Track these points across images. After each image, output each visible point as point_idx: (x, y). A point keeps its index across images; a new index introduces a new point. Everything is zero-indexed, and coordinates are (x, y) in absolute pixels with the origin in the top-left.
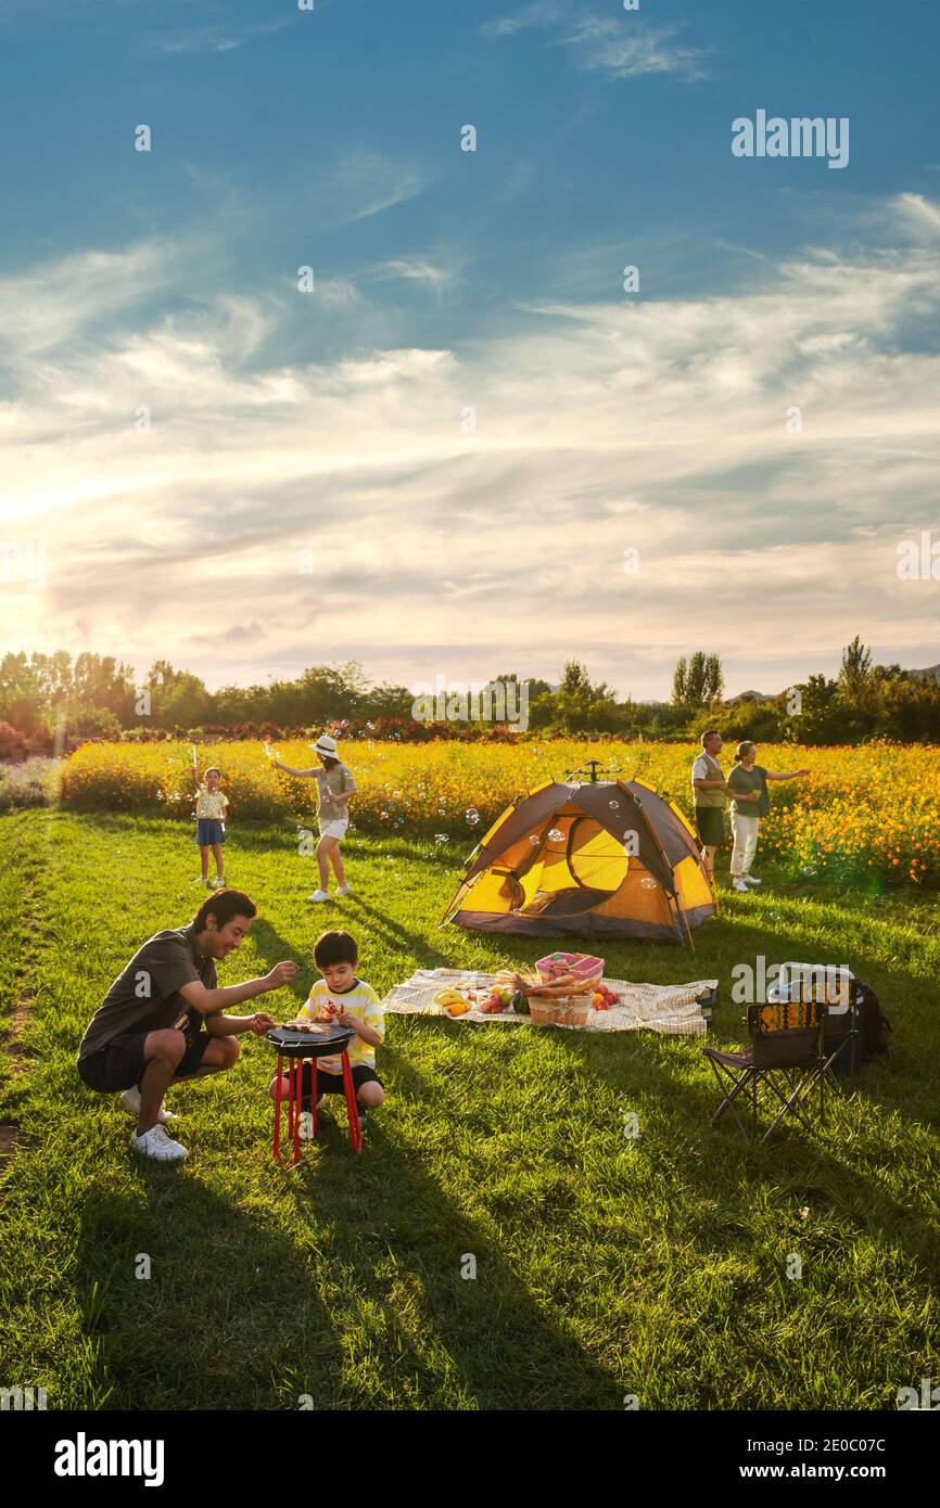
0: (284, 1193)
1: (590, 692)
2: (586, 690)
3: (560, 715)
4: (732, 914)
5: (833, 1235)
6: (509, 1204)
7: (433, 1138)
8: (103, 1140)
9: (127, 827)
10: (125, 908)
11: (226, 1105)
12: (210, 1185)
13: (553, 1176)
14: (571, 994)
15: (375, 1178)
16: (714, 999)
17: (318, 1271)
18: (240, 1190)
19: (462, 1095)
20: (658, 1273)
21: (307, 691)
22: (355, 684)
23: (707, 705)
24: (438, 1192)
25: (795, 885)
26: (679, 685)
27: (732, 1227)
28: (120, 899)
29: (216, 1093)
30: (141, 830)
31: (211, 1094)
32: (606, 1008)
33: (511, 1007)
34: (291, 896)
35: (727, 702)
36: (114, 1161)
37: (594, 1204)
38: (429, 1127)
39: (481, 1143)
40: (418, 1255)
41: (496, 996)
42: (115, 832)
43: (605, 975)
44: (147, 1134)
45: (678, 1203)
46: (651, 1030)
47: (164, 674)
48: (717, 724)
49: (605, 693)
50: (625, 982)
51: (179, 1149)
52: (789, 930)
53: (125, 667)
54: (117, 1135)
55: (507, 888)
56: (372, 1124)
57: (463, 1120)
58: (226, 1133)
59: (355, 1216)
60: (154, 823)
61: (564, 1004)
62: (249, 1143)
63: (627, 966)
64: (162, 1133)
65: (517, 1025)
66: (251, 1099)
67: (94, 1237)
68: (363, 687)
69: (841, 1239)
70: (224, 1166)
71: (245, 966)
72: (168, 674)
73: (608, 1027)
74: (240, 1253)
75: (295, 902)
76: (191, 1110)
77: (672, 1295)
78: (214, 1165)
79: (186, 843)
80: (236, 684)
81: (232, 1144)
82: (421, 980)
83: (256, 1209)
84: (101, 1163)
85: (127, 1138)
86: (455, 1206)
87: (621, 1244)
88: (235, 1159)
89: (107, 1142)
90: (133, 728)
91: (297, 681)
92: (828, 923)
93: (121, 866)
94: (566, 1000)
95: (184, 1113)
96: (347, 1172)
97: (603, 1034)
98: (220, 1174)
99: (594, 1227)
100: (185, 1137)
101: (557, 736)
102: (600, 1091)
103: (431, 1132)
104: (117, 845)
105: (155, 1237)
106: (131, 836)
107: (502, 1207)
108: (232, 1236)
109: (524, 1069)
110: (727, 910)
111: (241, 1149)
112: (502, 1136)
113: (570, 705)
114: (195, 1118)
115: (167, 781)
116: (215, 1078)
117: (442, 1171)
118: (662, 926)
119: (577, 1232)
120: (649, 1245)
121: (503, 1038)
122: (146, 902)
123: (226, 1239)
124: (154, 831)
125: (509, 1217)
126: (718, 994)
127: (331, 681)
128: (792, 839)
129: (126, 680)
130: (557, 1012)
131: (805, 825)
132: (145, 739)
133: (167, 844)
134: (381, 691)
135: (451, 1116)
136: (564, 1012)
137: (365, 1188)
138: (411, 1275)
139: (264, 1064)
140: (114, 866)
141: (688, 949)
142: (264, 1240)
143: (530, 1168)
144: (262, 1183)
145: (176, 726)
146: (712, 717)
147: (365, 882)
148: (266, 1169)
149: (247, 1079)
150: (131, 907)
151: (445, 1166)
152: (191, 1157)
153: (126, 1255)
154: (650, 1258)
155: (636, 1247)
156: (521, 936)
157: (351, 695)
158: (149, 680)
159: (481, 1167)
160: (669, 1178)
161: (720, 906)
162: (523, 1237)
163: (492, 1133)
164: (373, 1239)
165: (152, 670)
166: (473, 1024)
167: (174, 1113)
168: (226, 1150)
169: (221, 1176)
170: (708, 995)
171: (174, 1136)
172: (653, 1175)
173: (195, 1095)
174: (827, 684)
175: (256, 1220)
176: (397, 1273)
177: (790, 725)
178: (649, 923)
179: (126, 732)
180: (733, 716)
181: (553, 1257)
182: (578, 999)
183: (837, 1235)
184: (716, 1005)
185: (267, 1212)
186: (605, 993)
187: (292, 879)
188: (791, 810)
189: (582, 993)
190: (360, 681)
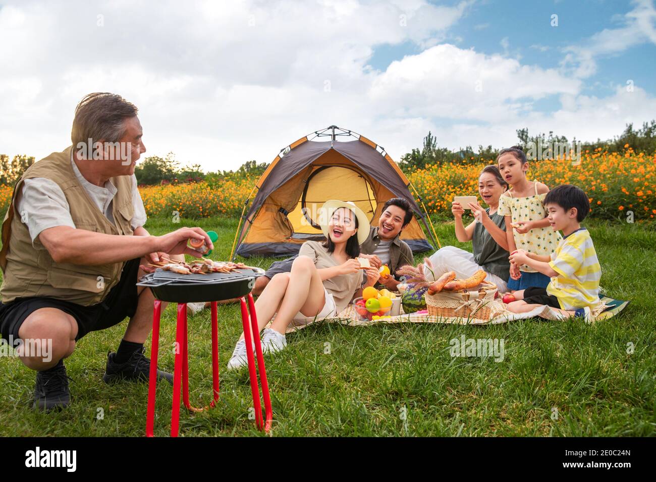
190: (175, 163)
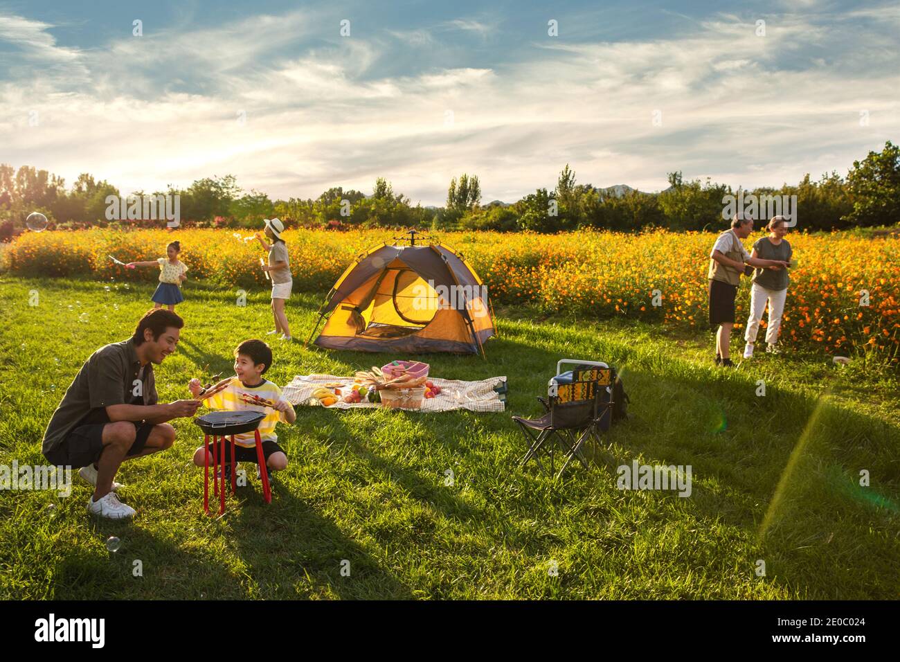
0: (216, 536)
1: (393, 200)
2: (390, 198)
3: (374, 213)
4: (506, 336)
5: (616, 537)
6: (388, 532)
7: (324, 490)
8: (65, 507)
9: (66, 287)
10: (68, 341)
11: (162, 475)
12: (156, 535)
13: (417, 510)
14: (410, 388)
15: (285, 520)
16: (506, 388)
17: (250, 591)
18: (181, 536)
19: (341, 458)
20: (503, 572)
21: (196, 195)
22: (230, 191)
23: (470, 208)
24: (334, 528)
25: (543, 317)
26: (452, 196)
27: (549, 536)
28: (64, 335)
29: (154, 467)
30: (78, 289)
31: (150, 468)
32: (433, 397)
33: (367, 398)
34: (197, 330)
35: (484, 206)
36: (75, 522)
37: (449, 527)
38: (321, 482)
39: (360, 490)
40: (326, 574)
41: (357, 391)
42: (57, 291)
43: (429, 376)
44: (102, 500)
45: (509, 523)
46: (467, 410)
47: (88, 183)
48: (478, 221)
49: (402, 201)
50: (443, 380)
51: (129, 510)
52: (546, 344)
53: (57, 179)
54: (75, 503)
55: (353, 319)
56: (277, 483)
57: (345, 476)
58: (165, 495)
59: (275, 549)
60: (87, 285)
61: (405, 394)
62: (183, 501)
63: (442, 370)
64: (114, 499)
65: (373, 410)
66: (181, 469)
67: (63, 582)
68: (236, 194)
69: (622, 539)
70: (166, 519)
71: (167, 377)
72: (90, 183)
73: (437, 408)
74: (185, 583)
75: (199, 334)
76: (135, 481)
77: (516, 587)
78: (157, 519)
79: (113, 297)
80: (143, 191)
81: (171, 503)
82: (299, 383)
83: (195, 549)
84: (64, 524)
85: (84, 504)
86: (349, 535)
87: (474, 553)
88: (174, 514)
89: (68, 508)
90: (66, 222)
91: (189, 189)
92: (570, 339)
93: (64, 314)
94: (407, 391)
95: (130, 483)
96: (263, 518)
97: (434, 414)
98: (163, 525)
99: (452, 543)
100: (132, 500)
101: (372, 227)
102: (440, 450)
103: (322, 485)
104: (59, 300)
105: (114, 577)
106: (69, 294)
107: (384, 535)
108: (178, 571)
109: (383, 439)
110: (502, 332)
111: (178, 506)
112: (376, 485)
113: (380, 207)
114: (139, 486)
115: (94, 254)
116: (152, 457)
117: (334, 513)
118: (463, 343)
119: (442, 548)
120: (493, 553)
121: (365, 418)
122: (84, 337)
123: (173, 574)
124: (87, 290)
125: (390, 541)
126: (508, 385)
127: (213, 189)
128: (539, 287)
129: (58, 187)
130: (401, 400)
131: (548, 279)
132: (75, 228)
133: (98, 298)
134: (249, 196)
135: (336, 473)
136: (405, 399)
137: (277, 528)
138: (322, 588)
139: (189, 445)
140: (58, 314)
141: (481, 358)
142: (205, 572)
143: (398, 506)
144: (198, 530)
145: (99, 221)
146: (474, 216)
147: (249, 320)
148: (199, 519)
149: (177, 456)
150: (74, 341)
151: (336, 509)
152: (139, 514)
153: (92, 593)
154: (495, 562)
155: (485, 555)
156: (366, 352)
157: (227, 200)
158: (76, 188)
159: (363, 507)
160: (498, 507)
161: (498, 330)
162: (402, 555)
163: (367, 484)
164: (290, 564)
165: (78, 180)
166: (341, 410)
167: (122, 483)
168: (166, 508)
169: (164, 527)
170: (502, 386)
171: (123, 500)
172: (487, 505)
173: (136, 469)
174: (548, 194)
175: (196, 557)
176: (312, 587)
177: (524, 222)
178: (454, 342)
179: (60, 225)
180: (488, 215)
181: (426, 567)
182: (415, 390)
183: (619, 536)
184: (507, 392)
185: (204, 551)
186: (431, 387)
187: (196, 319)
188: (537, 270)
189: (418, 386)
190: (234, 190)
